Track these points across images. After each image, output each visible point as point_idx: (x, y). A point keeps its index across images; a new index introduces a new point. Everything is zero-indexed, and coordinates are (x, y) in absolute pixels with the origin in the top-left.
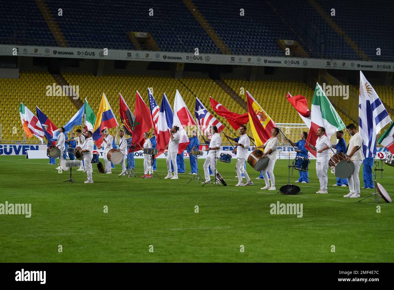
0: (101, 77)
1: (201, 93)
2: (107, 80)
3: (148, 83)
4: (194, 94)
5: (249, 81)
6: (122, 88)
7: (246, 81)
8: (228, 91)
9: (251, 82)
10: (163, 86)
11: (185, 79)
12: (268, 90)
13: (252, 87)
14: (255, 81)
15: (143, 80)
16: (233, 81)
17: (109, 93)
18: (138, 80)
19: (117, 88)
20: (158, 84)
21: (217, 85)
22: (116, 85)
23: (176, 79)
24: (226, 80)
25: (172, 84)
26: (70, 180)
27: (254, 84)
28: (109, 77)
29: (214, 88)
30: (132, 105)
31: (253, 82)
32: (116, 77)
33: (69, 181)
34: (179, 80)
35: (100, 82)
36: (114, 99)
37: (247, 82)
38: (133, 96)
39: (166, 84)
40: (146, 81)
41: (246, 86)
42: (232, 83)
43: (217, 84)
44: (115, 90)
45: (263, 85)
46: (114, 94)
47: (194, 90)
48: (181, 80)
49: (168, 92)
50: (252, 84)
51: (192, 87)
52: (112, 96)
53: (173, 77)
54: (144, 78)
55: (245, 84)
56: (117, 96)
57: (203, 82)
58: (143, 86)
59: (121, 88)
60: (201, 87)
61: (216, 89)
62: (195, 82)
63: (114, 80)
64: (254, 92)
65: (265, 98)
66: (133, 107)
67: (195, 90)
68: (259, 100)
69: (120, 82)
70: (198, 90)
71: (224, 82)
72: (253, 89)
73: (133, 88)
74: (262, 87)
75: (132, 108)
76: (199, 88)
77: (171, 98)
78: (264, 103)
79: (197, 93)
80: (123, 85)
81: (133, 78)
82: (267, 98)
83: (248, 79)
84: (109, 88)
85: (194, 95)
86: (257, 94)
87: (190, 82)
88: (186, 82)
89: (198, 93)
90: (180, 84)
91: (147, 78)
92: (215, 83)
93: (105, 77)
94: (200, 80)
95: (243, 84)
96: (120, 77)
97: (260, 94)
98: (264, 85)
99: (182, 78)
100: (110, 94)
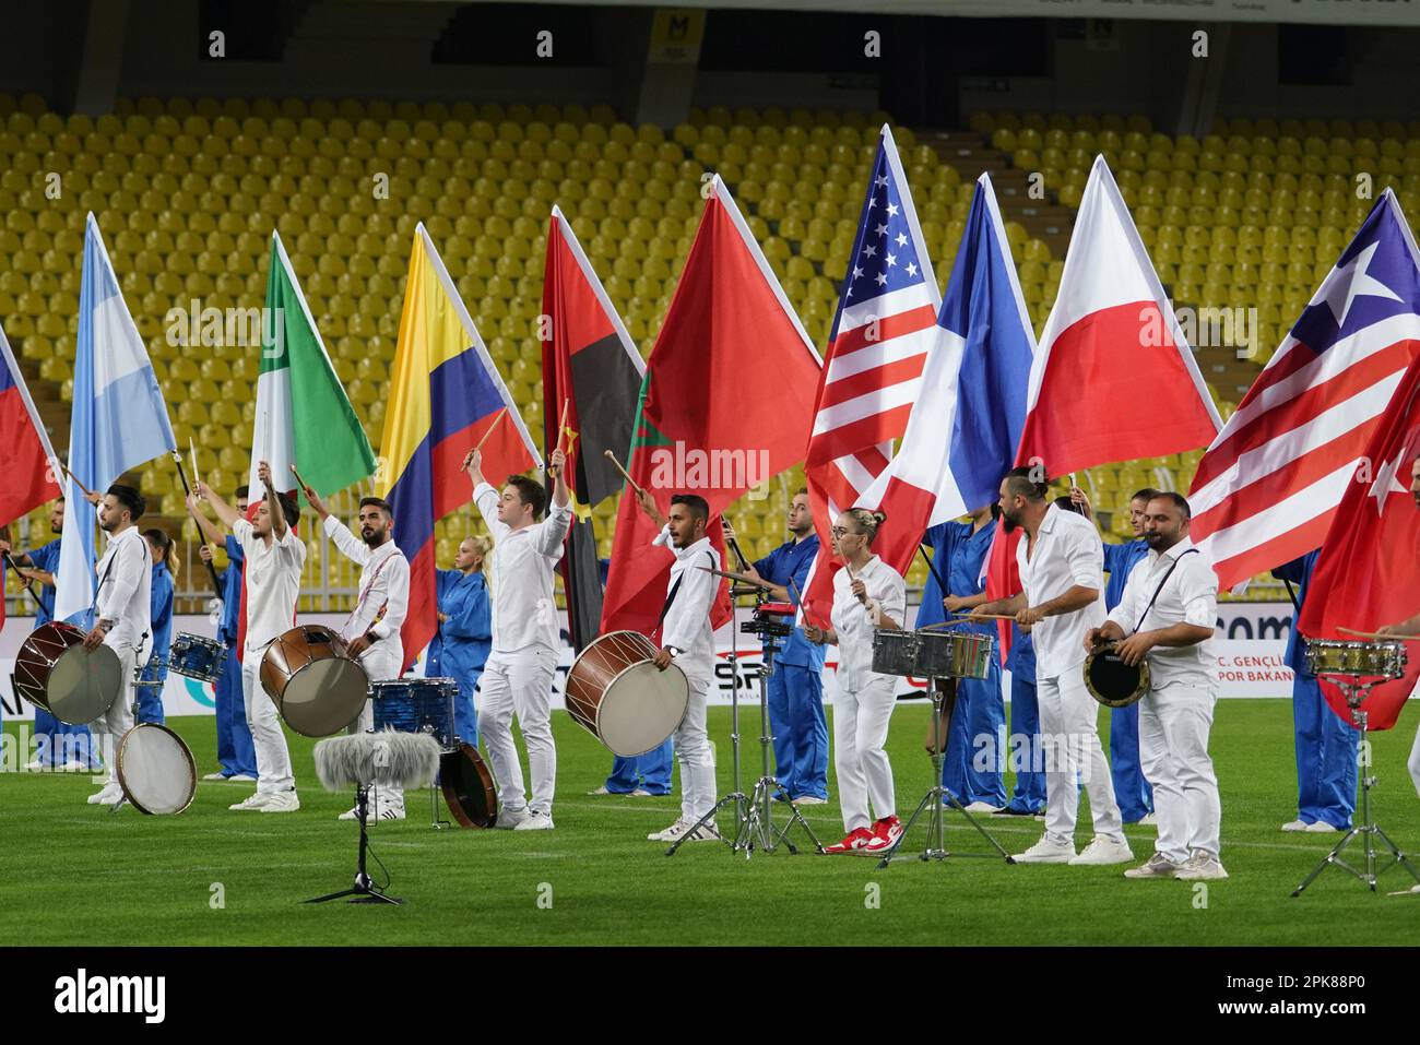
0: (108, 121)
1: (834, 224)
2: (153, 140)
3: (450, 164)
4: (783, 234)
5: (1173, 138)
6: (266, 200)
7: (1147, 136)
8: (1025, 212)
9: (1187, 140)
10: (557, 184)
11: (711, 130)
12: (1310, 194)
13: (1193, 175)
14: (1214, 133)
15: (414, 142)
16: (1058, 134)
17: (174, 236)
18: (374, 143)
19: (227, 199)
20: (518, 163)
21: (945, 170)
22: (217, 181)
23: (646, 128)
24: (1004, 132)
25: (620, 167)
26: (357, 890)
27: (1210, 156)
28: (163, 120)
29: (928, 190)
30: (346, 320)
31: (1200, 142)
32: (211, 122)
33: (353, 897)
34: (669, 136)
35: (100, 158)
36: (214, 277)
37: (1161, 138)
38: (346, 259)
39: (574, 164)
40: (431, 145)
41: (1153, 174)
42: (1053, 153)
43: (942, 159)
44: (217, 217)
45: (1274, 159)
46: (211, 244)
47: (784, 205)
48: (685, 132)
49: (598, 223)
50: (1197, 158)
51: (763, 187)
52: (195, 257)
53: (625, 113)
54: (412, 128)
55: (1144, 156)
56: (235, 255)
57: (841, 149)
58: (413, 183)
59: (257, 199)
60: (829, 186)
61: (941, 198)
62: (785, 148)
63: (200, 140)
64: (1212, 210)
65: (1300, 257)
66: (356, 336)
67: (790, 206)
68: (1258, 267)
69: (248, 159)
70: (813, 206)
71: (988, 145)
72: (1203, 192)
73: (346, 200)
74: (1271, 177)
75: (346, 340)
76: (819, 187)
77: (620, 263)
78: (1295, 290)
79: (805, 223)
80: (267, 179)
81: (338, 125)
82: (1314, 254)
83: (1162, 122)
84: (168, 198)
85: (787, 240)
86: (1235, 230)
87: (748, 150)
88: (720, 149)
89: (817, 225)
90: (677, 167)
91: (440, 126)
92: (925, 151)
93: (136, 121)
94: (821, 131)
95: (1133, 154)
96: (240, 123)
97: (1262, 230)
98: (1285, 161)
99: (689, 122)
100: (182, 242)
